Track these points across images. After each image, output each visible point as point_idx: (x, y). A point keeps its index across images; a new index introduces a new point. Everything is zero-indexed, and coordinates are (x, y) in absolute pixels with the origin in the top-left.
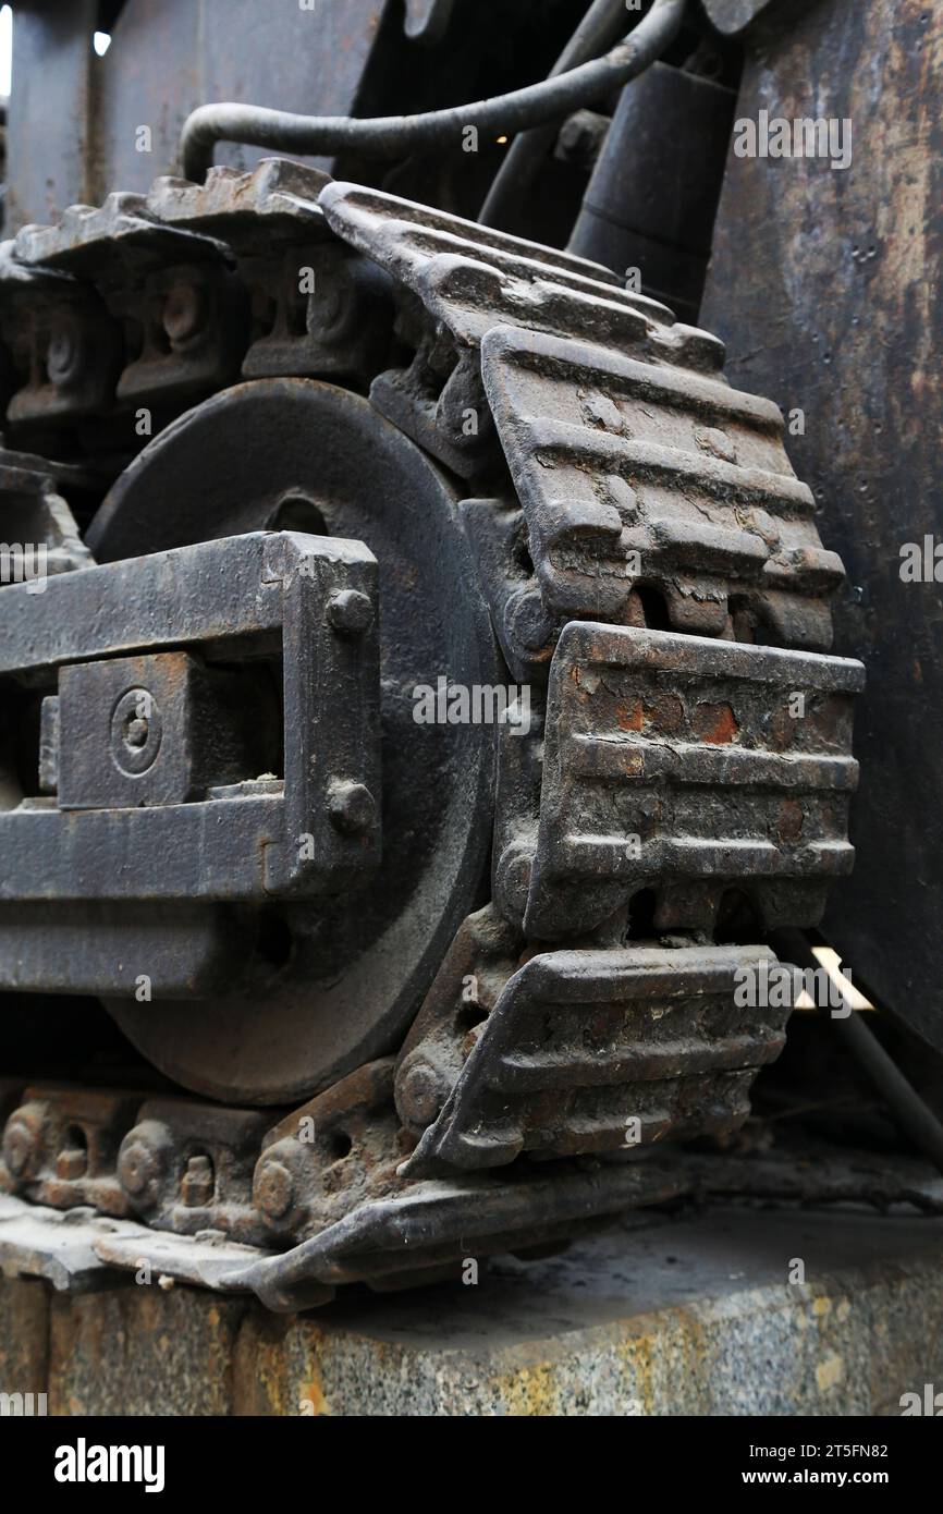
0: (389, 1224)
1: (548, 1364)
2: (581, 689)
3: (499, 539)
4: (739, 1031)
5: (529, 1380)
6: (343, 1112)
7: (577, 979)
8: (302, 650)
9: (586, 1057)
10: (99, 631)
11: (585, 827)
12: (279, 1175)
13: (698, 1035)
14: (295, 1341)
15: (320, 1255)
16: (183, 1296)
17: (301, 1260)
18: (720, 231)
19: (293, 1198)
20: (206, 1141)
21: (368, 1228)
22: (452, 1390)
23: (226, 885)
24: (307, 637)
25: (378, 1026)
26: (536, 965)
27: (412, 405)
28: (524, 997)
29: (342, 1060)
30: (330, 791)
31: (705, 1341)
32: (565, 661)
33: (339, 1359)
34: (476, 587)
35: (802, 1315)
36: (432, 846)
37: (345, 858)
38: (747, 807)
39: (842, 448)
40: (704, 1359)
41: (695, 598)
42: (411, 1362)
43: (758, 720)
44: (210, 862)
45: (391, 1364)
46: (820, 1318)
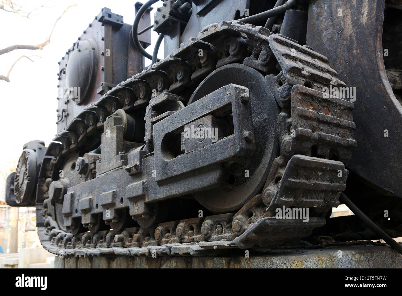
0: (266, 221)
1: (301, 260)
2: (298, 98)
3: (274, 81)
4: (336, 182)
5: (297, 263)
6: (250, 207)
7: (303, 160)
8: (236, 105)
9: (305, 181)
10: (192, 116)
11: (302, 127)
12: (238, 222)
13: (328, 181)
14: (243, 262)
15: (250, 232)
16: (217, 259)
17: (246, 234)
18: (308, 35)
19: (241, 227)
20: (220, 221)
21: (261, 223)
22: (281, 264)
23: (223, 157)
24: (237, 102)
25: (257, 187)
26: (294, 157)
27: (253, 61)
28: (292, 164)
29: (249, 196)
30: (244, 133)
31: (334, 260)
32: (294, 93)
33: (253, 263)
34: (270, 92)
35: (353, 257)
36: (265, 150)
37: (248, 147)
38: (334, 129)
39: (340, 69)
40: (334, 264)
41: (317, 87)
42: (270, 260)
43: (334, 111)
44: (219, 154)
45: (266, 262)
46: (358, 258)
